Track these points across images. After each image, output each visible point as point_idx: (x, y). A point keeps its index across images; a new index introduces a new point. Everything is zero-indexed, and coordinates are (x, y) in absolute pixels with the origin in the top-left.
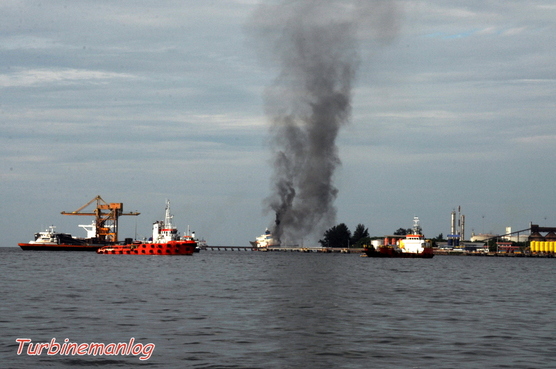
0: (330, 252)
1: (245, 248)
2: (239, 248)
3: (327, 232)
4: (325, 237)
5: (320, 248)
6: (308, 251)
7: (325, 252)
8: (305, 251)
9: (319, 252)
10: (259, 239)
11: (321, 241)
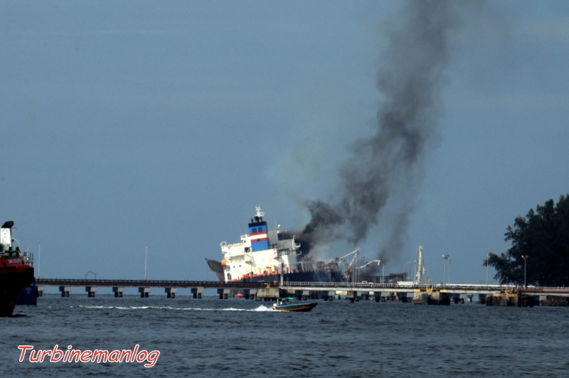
0: (532, 302)
1: (193, 285)
2: (168, 285)
3: (519, 222)
4: (510, 244)
5: (490, 283)
6: (445, 300)
7: (510, 303)
8: (430, 300)
9: (487, 301)
10: (230, 251)
11: (494, 260)
